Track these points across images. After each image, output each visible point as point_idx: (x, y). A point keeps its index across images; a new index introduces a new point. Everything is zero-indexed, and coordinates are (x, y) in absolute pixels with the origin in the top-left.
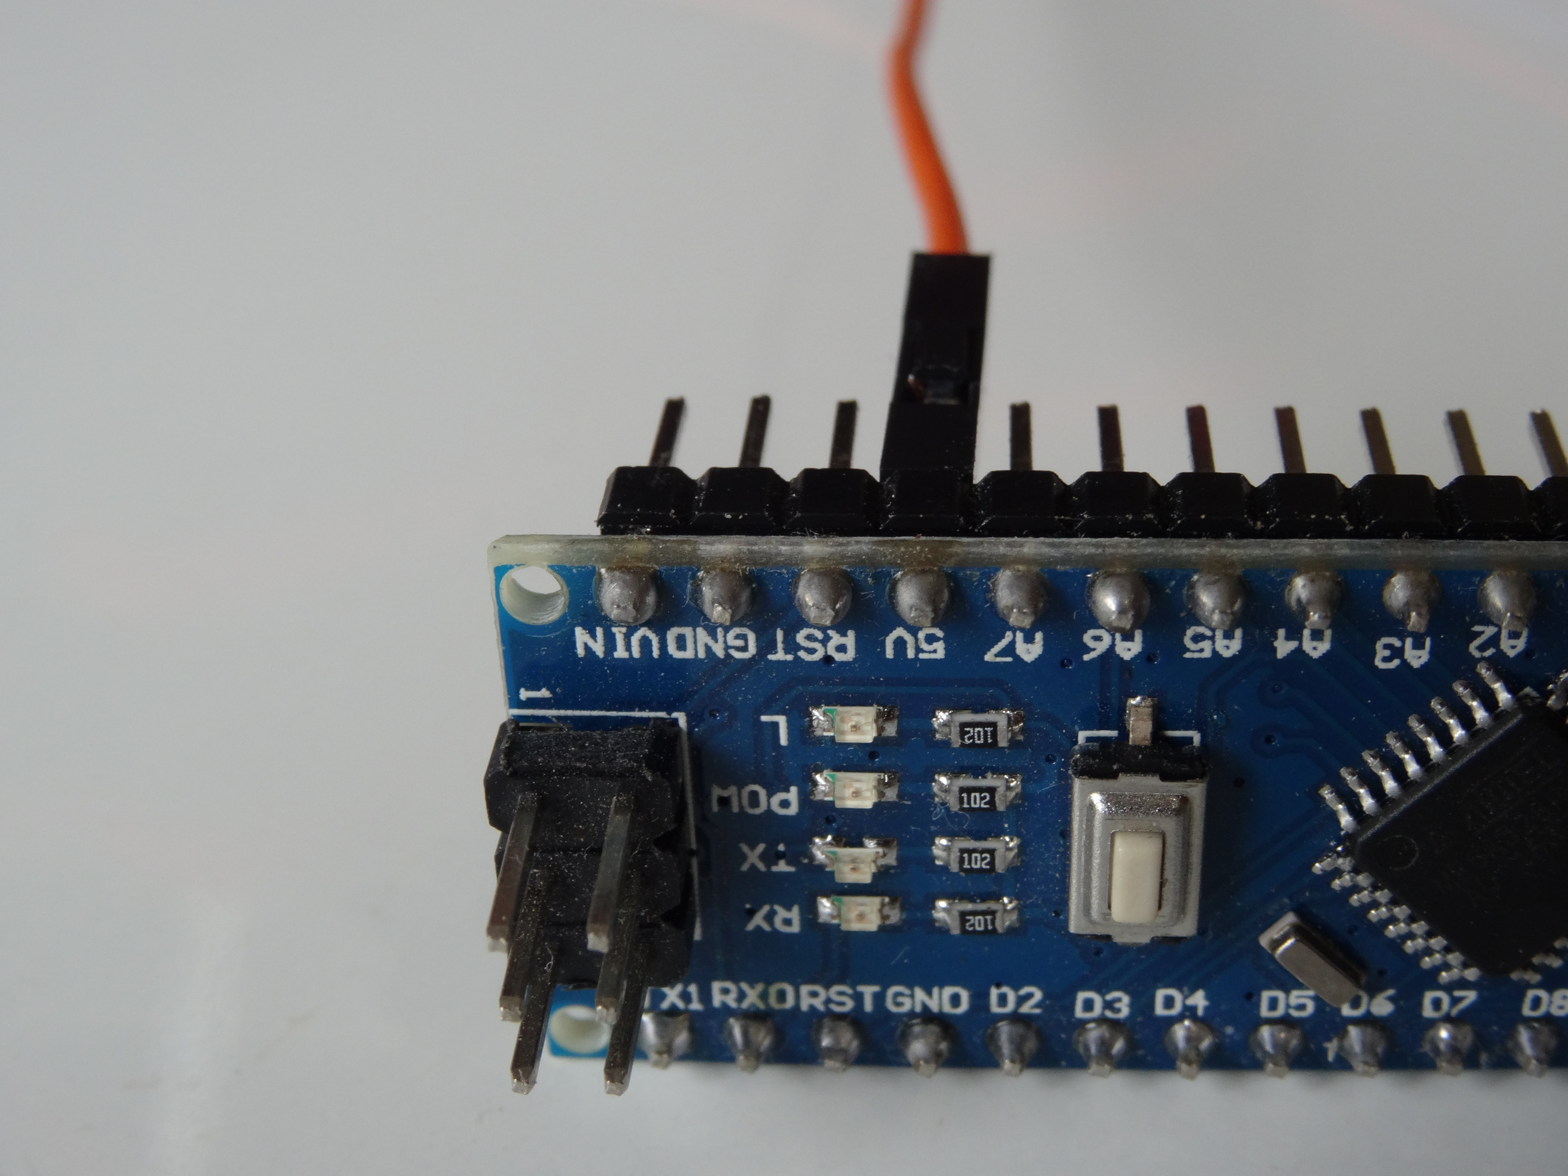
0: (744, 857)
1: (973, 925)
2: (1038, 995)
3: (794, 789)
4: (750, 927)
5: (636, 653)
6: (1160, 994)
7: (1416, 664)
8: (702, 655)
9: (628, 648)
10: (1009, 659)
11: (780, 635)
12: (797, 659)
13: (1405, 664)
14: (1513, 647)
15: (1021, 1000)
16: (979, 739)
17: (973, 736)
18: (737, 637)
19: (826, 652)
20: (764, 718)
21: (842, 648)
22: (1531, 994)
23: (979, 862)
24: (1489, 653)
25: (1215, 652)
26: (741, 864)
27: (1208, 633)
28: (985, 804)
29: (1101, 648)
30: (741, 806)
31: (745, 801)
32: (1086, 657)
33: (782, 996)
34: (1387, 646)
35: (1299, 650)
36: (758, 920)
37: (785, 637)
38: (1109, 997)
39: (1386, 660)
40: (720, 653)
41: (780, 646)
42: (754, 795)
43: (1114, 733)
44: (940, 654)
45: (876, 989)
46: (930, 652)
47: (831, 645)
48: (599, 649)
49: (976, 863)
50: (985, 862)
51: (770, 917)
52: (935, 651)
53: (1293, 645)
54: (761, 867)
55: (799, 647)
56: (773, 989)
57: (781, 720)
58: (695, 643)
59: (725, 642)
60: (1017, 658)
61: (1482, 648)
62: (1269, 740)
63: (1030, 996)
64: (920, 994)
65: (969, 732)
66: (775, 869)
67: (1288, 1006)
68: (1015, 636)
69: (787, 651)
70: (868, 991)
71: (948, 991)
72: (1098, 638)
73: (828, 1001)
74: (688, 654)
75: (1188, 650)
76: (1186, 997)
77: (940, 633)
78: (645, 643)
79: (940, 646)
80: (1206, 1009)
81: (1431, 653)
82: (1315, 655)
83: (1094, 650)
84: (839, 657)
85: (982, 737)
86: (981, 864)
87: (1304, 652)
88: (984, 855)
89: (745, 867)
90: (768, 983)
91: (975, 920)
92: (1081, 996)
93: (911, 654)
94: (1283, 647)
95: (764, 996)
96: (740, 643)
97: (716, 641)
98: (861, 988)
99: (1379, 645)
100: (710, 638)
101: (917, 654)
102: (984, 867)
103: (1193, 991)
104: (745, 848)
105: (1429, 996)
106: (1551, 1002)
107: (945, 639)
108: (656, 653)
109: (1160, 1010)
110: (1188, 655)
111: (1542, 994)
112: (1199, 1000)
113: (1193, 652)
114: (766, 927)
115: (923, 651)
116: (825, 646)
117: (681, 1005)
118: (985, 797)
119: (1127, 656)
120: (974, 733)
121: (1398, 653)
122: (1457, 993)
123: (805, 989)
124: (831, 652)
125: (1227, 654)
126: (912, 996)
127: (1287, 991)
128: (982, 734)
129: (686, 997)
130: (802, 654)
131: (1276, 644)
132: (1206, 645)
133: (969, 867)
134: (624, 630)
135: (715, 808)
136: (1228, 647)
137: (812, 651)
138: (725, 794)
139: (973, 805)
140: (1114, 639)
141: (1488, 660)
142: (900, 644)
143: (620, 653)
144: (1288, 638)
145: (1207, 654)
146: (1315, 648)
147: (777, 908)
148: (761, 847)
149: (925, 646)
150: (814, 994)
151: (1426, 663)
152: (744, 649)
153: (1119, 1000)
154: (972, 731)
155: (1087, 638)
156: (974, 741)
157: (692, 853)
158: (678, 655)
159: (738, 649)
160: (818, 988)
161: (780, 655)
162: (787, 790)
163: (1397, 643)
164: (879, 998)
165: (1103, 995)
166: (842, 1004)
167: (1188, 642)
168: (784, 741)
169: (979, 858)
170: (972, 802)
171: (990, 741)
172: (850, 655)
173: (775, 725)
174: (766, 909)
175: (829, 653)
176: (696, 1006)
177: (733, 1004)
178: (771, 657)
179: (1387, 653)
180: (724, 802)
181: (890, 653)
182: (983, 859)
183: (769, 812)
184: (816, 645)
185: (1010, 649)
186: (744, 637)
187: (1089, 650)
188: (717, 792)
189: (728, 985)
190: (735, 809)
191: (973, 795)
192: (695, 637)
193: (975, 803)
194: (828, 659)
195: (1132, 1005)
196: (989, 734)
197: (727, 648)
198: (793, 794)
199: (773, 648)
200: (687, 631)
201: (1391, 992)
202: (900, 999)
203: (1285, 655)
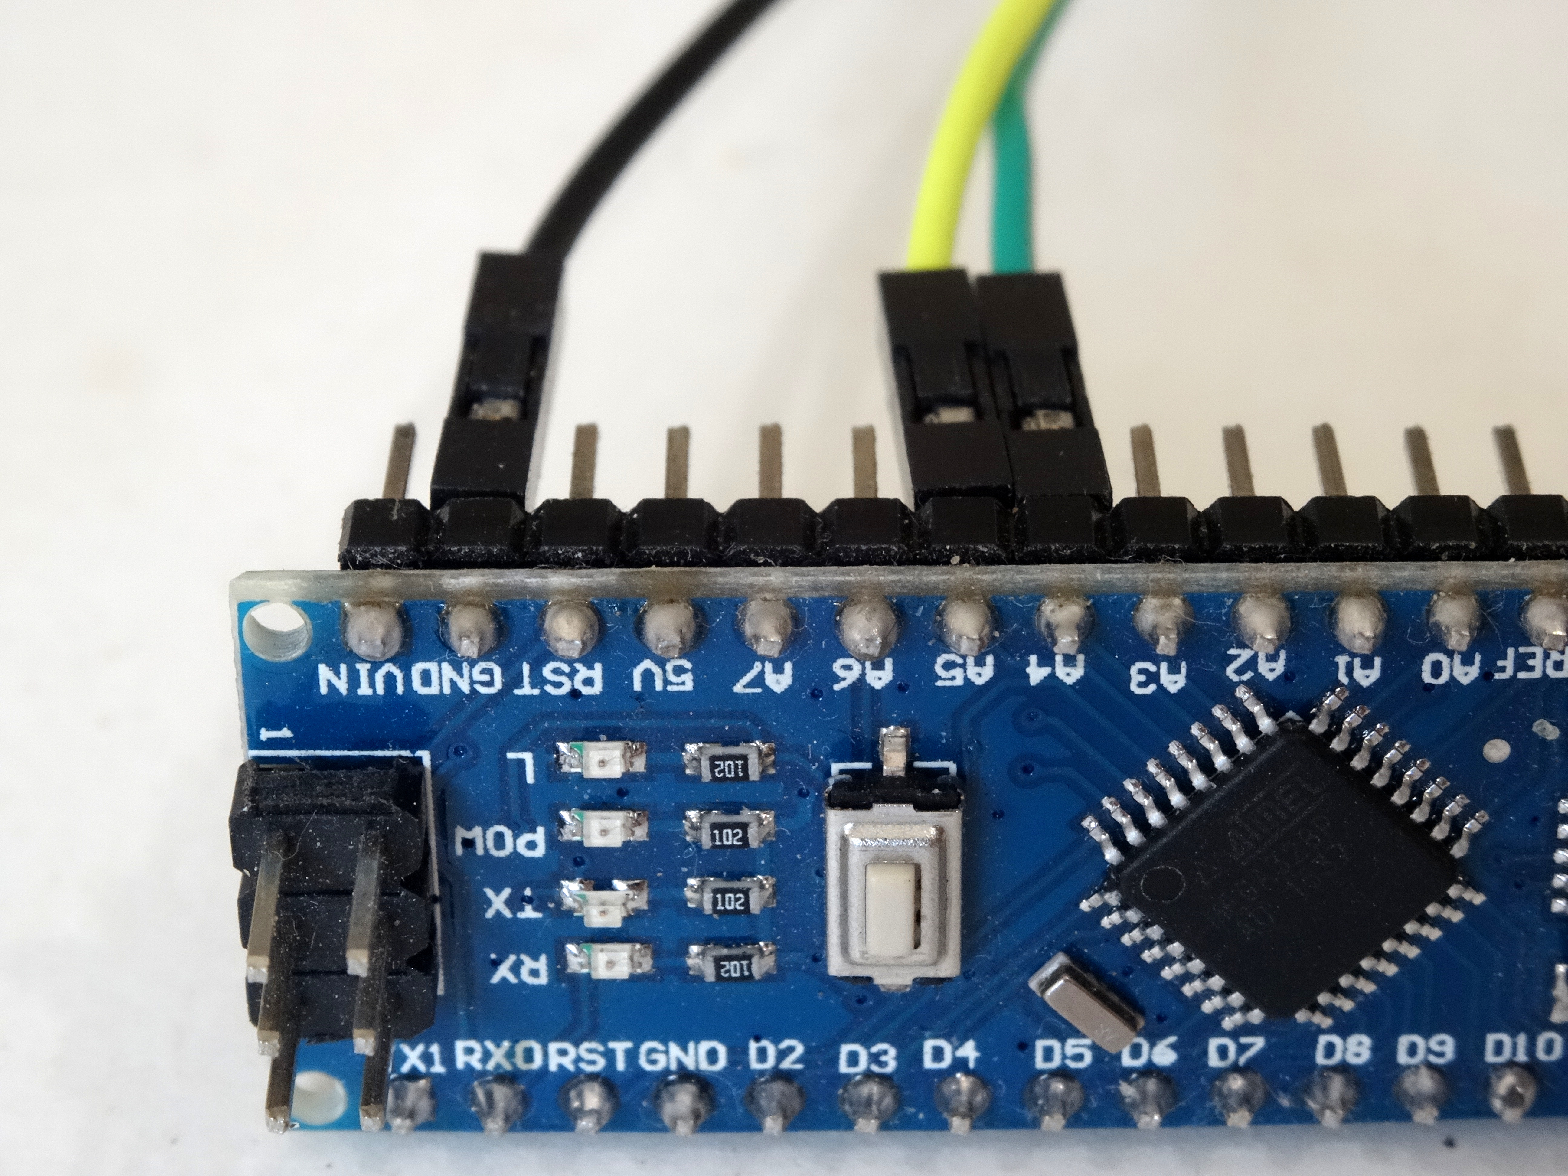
0: (489, 903)
1: (728, 971)
2: (800, 1049)
3: (541, 830)
4: (496, 979)
5: (380, 690)
6: (929, 1045)
7: (1173, 689)
8: (447, 690)
9: (372, 684)
10: (759, 690)
11: (526, 668)
12: (544, 692)
13: (1161, 687)
14: (1272, 670)
15: (782, 1055)
16: (730, 773)
17: (724, 769)
18: (483, 672)
19: (573, 686)
20: (511, 755)
21: (589, 682)
22: (1323, 1040)
23: (733, 903)
24: (1247, 676)
25: (966, 679)
26: (486, 910)
27: (960, 661)
28: (738, 840)
29: (851, 677)
30: (486, 849)
31: (490, 843)
32: (837, 687)
33: (529, 1055)
34: (1141, 671)
35: (1052, 676)
36: (503, 972)
37: (531, 670)
38: (875, 1049)
39: (1141, 685)
40: (465, 688)
41: (526, 680)
42: (499, 837)
43: (868, 765)
44: (689, 686)
45: (629, 1045)
46: (678, 684)
47: (579, 678)
48: (342, 686)
49: (730, 905)
50: (740, 902)
51: (516, 969)
52: (683, 683)
53: (1046, 671)
54: (507, 914)
55: (546, 681)
56: (520, 1048)
57: (528, 757)
58: (440, 677)
59: (471, 677)
60: (767, 690)
61: (1239, 671)
62: (1026, 770)
63: (791, 1049)
64: (675, 1050)
65: (719, 766)
66: (521, 915)
67: (1064, 1057)
68: (763, 666)
69: (533, 686)
70: (620, 1047)
71: (705, 1046)
72: (848, 668)
73: (578, 1059)
74: (434, 690)
75: (940, 678)
76: (955, 1049)
77: (688, 665)
78: (390, 679)
79: (688, 678)
80: (978, 1060)
81: (1188, 677)
82: (1069, 681)
83: (844, 679)
84: (586, 691)
85: (733, 770)
86: (735, 905)
87: (1058, 678)
88: (737, 896)
89: (490, 914)
90: (515, 1041)
91: (730, 965)
92: (845, 1049)
93: (659, 686)
94: (1036, 674)
95: (510, 1055)
96: (486, 678)
97: (462, 676)
98: (612, 1045)
99: (1134, 670)
100: (455, 673)
101: (665, 686)
102: (738, 908)
103: (962, 1041)
104: (489, 893)
105: (1214, 1043)
106: (1345, 1050)
107: (693, 671)
108: (400, 690)
109: (928, 1063)
110: (939, 683)
111: (1336, 1039)
112: (969, 1051)
113: (944, 679)
114: (512, 979)
115: (671, 683)
116: (572, 679)
117: (422, 1068)
118: (737, 834)
119: (878, 685)
120: (724, 766)
121: (1154, 677)
122: (1244, 1040)
123: (553, 1047)
124: (579, 686)
125: (979, 681)
126: (667, 1052)
127: (1063, 1040)
128: (732, 767)
129: (427, 1058)
130: (549, 688)
131: (1028, 670)
132: (958, 672)
133: (723, 908)
134: (368, 666)
135: (459, 850)
136: (980, 675)
137: (559, 685)
138: (469, 835)
139: (725, 843)
140: (864, 668)
141: (1247, 683)
142: (648, 676)
143: (364, 690)
144: (1040, 664)
145: (959, 682)
146: (1068, 674)
147: (523, 957)
148: (507, 892)
149: (672, 678)
150: (563, 1053)
151: (1183, 688)
152: (490, 684)
153: (885, 1052)
154: (722, 765)
155: (837, 667)
156: (725, 775)
157: (435, 899)
158: (423, 691)
159: (483, 684)
160: (567, 1046)
161: (526, 690)
162: (534, 831)
163: (1153, 668)
164: (632, 1056)
165: (867, 1047)
166: (593, 1063)
167: (939, 669)
168: (530, 779)
169: (733, 899)
170: (724, 839)
171: (741, 774)
172: (597, 688)
173: (521, 763)
174: (512, 958)
175: (576, 687)
176: (438, 1068)
177: (478, 1066)
178: (517, 692)
179: (1142, 678)
180: (469, 844)
181: (637, 686)
182: (737, 900)
183: (515, 853)
184: (563, 679)
185: (759, 680)
186: (490, 672)
187: (837, 679)
188: (461, 833)
189: (473, 1044)
190: (480, 851)
191: (725, 831)
192: (440, 672)
193: (728, 840)
194: (575, 694)
195: (898, 1058)
196: (740, 767)
197: (472, 682)
198: (540, 836)
199: (519, 683)
200: (432, 666)
201: (1172, 1039)
202: (654, 1056)
203: (1038, 682)
